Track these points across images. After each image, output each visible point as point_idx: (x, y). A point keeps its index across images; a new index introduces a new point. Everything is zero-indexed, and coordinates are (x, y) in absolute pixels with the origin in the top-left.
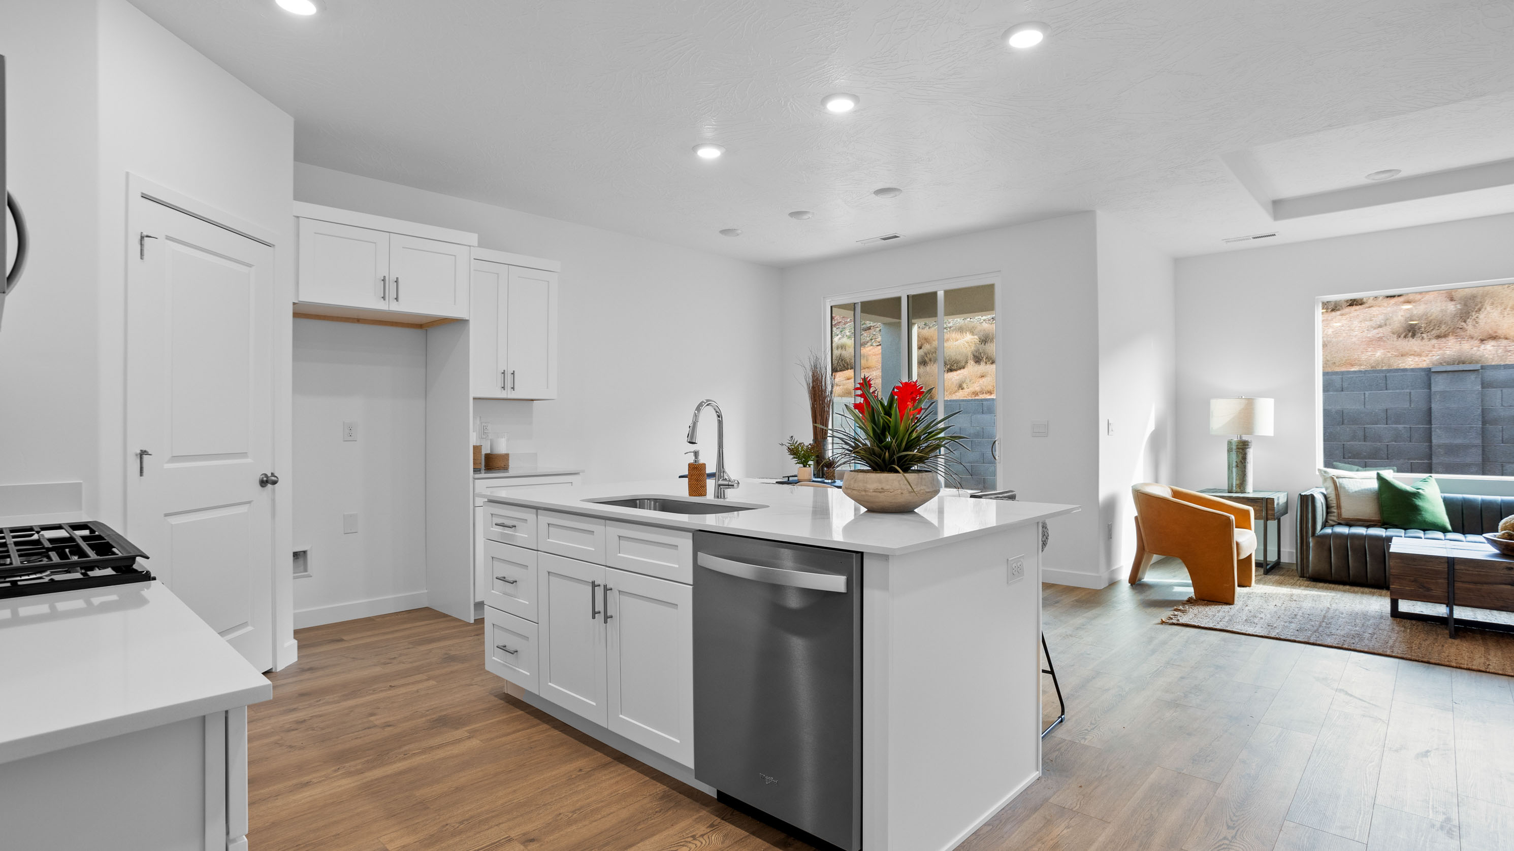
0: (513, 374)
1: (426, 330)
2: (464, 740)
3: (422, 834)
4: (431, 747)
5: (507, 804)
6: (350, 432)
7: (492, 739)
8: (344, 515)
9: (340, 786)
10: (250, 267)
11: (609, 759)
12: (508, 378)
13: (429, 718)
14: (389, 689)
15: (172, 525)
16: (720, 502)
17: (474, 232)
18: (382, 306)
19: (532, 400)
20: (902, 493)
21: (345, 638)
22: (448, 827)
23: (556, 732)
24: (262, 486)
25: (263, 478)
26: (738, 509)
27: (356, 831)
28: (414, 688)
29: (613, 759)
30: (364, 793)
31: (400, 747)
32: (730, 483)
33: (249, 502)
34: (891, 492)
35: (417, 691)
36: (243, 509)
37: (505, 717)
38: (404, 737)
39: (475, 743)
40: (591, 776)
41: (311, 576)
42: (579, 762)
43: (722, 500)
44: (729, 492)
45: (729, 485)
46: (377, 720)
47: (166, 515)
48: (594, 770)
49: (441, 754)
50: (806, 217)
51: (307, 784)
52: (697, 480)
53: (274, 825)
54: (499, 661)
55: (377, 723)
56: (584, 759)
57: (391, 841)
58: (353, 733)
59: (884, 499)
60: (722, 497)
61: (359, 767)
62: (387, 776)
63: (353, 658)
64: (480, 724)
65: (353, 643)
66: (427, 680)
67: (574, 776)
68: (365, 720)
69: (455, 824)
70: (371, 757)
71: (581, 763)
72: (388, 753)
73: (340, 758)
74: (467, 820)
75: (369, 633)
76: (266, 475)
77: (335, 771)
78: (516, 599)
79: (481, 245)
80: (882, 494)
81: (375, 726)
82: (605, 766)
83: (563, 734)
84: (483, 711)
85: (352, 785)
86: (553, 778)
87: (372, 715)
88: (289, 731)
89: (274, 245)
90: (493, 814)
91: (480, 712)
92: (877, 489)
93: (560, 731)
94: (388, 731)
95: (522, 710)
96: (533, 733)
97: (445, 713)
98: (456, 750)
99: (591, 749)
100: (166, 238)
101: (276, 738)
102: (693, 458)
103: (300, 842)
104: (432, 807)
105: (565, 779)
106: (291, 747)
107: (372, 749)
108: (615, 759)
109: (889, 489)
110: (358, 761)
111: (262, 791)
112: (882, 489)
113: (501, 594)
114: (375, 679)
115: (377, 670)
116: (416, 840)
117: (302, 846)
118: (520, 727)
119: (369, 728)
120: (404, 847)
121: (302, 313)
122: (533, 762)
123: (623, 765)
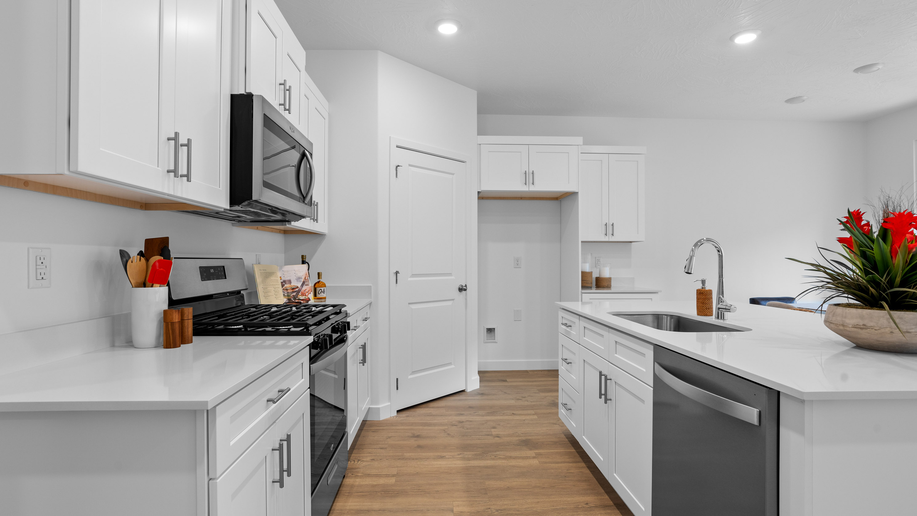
0: (613, 225)
1: (561, 200)
2: (530, 458)
3: (474, 509)
4: (511, 457)
5: (529, 509)
6: (517, 263)
7: (546, 463)
8: (514, 310)
9: (455, 464)
10: (453, 175)
11: (611, 503)
12: (609, 228)
13: (520, 438)
14: (511, 415)
15: (412, 309)
16: (719, 322)
17: (582, 136)
18: (525, 188)
19: (631, 242)
20: (892, 332)
21: (508, 380)
22: (489, 510)
23: (587, 471)
24: (460, 292)
25: (460, 287)
26: (735, 330)
27: (447, 493)
28: (523, 418)
29: (614, 504)
30: (463, 472)
31: (496, 451)
32: (727, 308)
33: (453, 300)
34: (875, 330)
35: (524, 420)
36: (450, 303)
37: (562, 451)
38: (501, 446)
39: (535, 462)
40: (590, 511)
41: (497, 343)
42: (589, 498)
43: (722, 321)
44: (727, 314)
45: (726, 309)
46: (494, 432)
47: (409, 304)
48: (596, 507)
49: (513, 463)
50: (875, 68)
51: (442, 457)
52: (703, 303)
53: (417, 474)
54: (564, 413)
55: (493, 433)
56: (594, 496)
57: (458, 506)
58: (479, 436)
59: (865, 336)
60: (722, 318)
61: (470, 456)
62: (479, 467)
63: (505, 393)
64: (545, 451)
65: (510, 384)
66: (534, 414)
67: (580, 506)
68: (489, 430)
69: (494, 510)
70: (478, 453)
71: (591, 499)
72: (487, 453)
73: (465, 448)
74: (501, 510)
75: (521, 380)
76: (462, 286)
77: (459, 455)
78: (571, 375)
79: (585, 143)
80: (864, 331)
81: (492, 435)
82: (605, 507)
83: (591, 474)
84: (551, 443)
85: (461, 465)
86: (566, 503)
87: (494, 428)
88: (453, 425)
89: (466, 162)
90: (517, 512)
91: (550, 443)
92: (857, 325)
93: (590, 471)
94: (497, 440)
95: (575, 449)
96: (572, 467)
97: (531, 438)
98: (522, 463)
99: (603, 491)
100: (409, 166)
101: (446, 427)
102: (701, 285)
103: (421, 488)
104: (488, 494)
105: (573, 506)
106: (449, 434)
107: (482, 448)
108: (615, 504)
109: (874, 326)
110: (471, 453)
111: (423, 454)
112: (864, 325)
113: (565, 370)
114: (508, 407)
115: (512, 402)
116: (469, 511)
117: (421, 490)
118: (568, 460)
119: (488, 435)
120: (461, 512)
121: (482, 197)
122: (561, 486)
123: (618, 511)
